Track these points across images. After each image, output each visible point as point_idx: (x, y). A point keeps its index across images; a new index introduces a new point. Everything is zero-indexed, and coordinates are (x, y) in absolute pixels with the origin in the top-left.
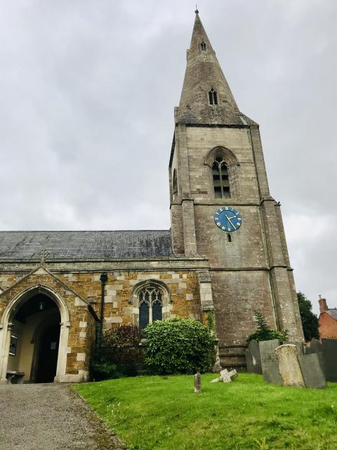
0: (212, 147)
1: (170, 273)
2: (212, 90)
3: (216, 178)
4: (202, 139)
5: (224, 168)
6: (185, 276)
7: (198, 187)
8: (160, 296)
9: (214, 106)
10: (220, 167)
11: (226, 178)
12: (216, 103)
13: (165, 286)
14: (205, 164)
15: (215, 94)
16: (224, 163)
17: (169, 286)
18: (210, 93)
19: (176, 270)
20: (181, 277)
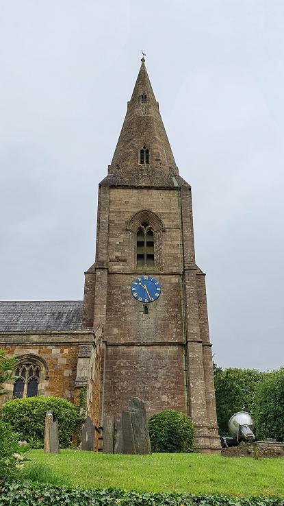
0: (137, 210)
1: (49, 347)
2: (144, 148)
3: (140, 244)
4: (127, 202)
5: (150, 233)
6: (66, 351)
7: (118, 254)
8: (38, 372)
9: (144, 166)
10: (145, 232)
11: (151, 244)
12: (147, 162)
13: (43, 361)
14: (127, 230)
15: (147, 151)
16: (150, 228)
17: (47, 362)
18: (142, 151)
19: (57, 345)
20: (62, 352)
